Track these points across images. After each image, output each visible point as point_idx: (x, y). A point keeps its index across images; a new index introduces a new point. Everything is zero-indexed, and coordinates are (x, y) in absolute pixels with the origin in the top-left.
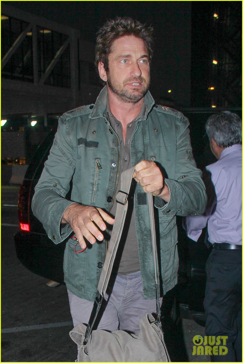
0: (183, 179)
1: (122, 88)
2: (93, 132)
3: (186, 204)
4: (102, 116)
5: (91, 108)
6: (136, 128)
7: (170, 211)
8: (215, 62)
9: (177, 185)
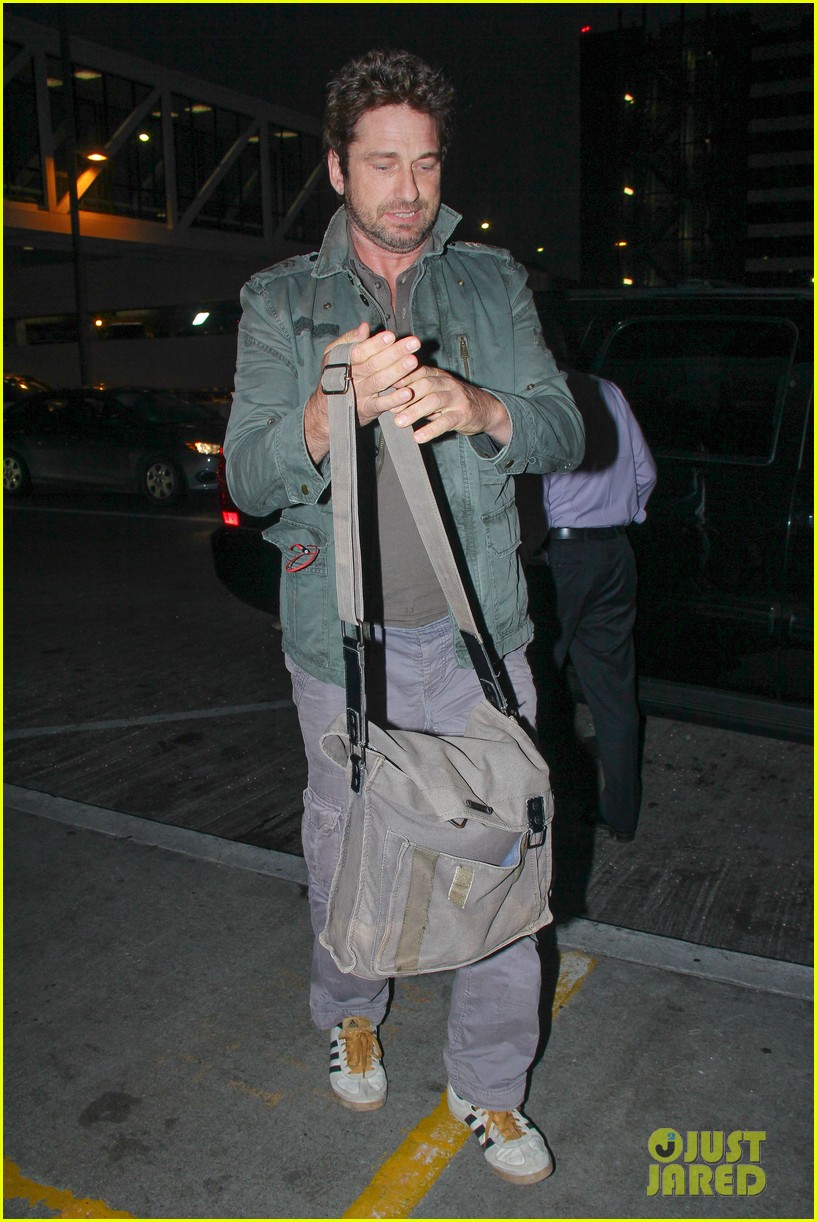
0: (530, 392)
1: (374, 220)
2: (325, 305)
3: (547, 444)
4: (341, 270)
5: (313, 259)
6: (421, 273)
7: (512, 463)
8: (628, 191)
9: (523, 403)
